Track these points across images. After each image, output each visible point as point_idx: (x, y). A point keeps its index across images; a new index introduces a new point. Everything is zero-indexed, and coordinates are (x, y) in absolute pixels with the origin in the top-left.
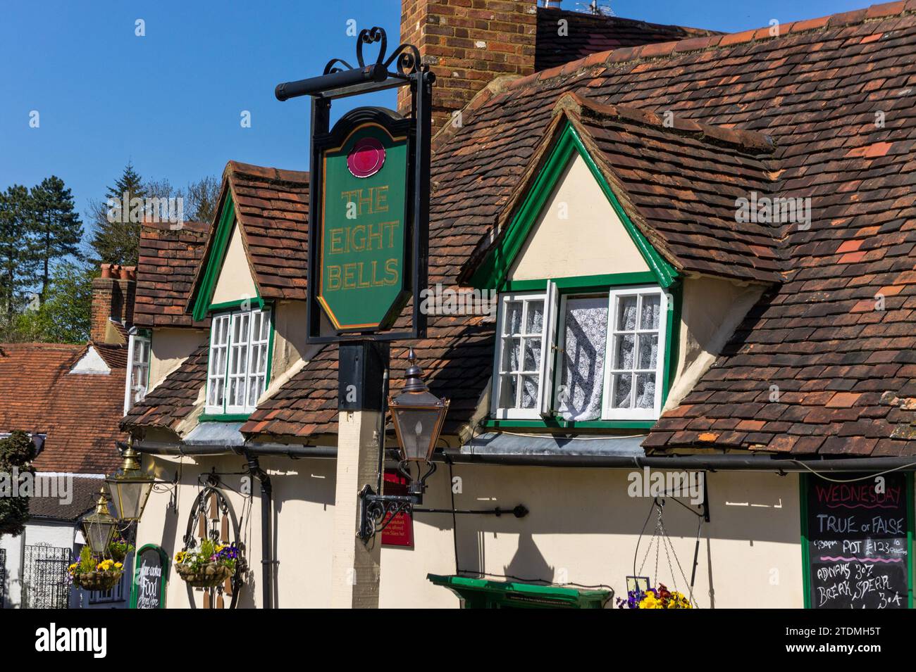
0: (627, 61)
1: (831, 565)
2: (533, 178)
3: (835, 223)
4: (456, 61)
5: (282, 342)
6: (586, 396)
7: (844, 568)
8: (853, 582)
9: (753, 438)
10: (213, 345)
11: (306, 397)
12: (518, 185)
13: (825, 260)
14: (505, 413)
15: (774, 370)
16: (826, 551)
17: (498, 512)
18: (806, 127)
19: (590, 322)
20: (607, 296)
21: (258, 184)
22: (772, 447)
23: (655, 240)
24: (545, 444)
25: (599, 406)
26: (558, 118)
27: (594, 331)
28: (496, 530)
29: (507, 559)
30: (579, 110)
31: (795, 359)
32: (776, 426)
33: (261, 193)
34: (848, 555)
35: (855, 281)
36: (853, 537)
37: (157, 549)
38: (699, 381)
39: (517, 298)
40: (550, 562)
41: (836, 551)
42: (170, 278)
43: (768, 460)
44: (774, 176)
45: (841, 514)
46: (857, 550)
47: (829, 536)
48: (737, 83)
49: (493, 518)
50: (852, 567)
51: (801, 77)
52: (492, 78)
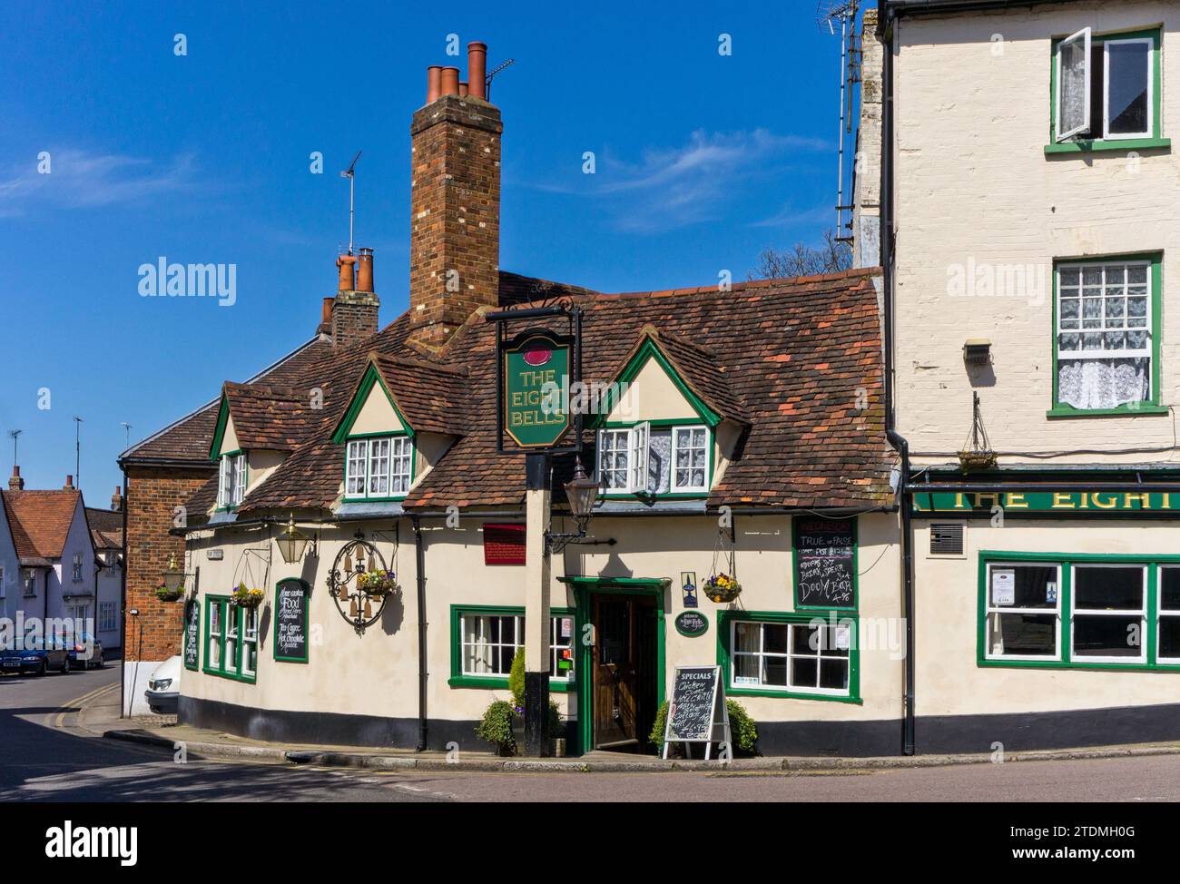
0: (587, 303)
1: (810, 561)
2: (626, 367)
3: (771, 395)
4: (459, 296)
5: (420, 456)
6: (657, 481)
7: (816, 562)
8: (822, 569)
9: (772, 499)
10: (348, 459)
11: (451, 486)
12: (617, 371)
13: (773, 413)
14: (605, 491)
15: (768, 467)
16: (806, 554)
17: (596, 543)
18: (731, 345)
19: (656, 444)
20: (671, 430)
21: (390, 365)
22: (785, 504)
23: (707, 402)
24: (638, 506)
25: (669, 486)
26: (643, 337)
27: (658, 448)
28: (593, 553)
29: (601, 567)
30: (657, 334)
31: (778, 462)
32: (783, 494)
33: (393, 370)
34: (819, 555)
35: (796, 424)
36: (822, 547)
37: (299, 581)
38: (726, 473)
39: (609, 431)
40: (630, 568)
41: (812, 554)
42: (253, 420)
43: (782, 510)
44: (722, 370)
45: (815, 536)
46: (825, 553)
47: (808, 547)
48: (672, 319)
49: (593, 546)
50: (821, 561)
51: (716, 318)
52: (477, 307)
